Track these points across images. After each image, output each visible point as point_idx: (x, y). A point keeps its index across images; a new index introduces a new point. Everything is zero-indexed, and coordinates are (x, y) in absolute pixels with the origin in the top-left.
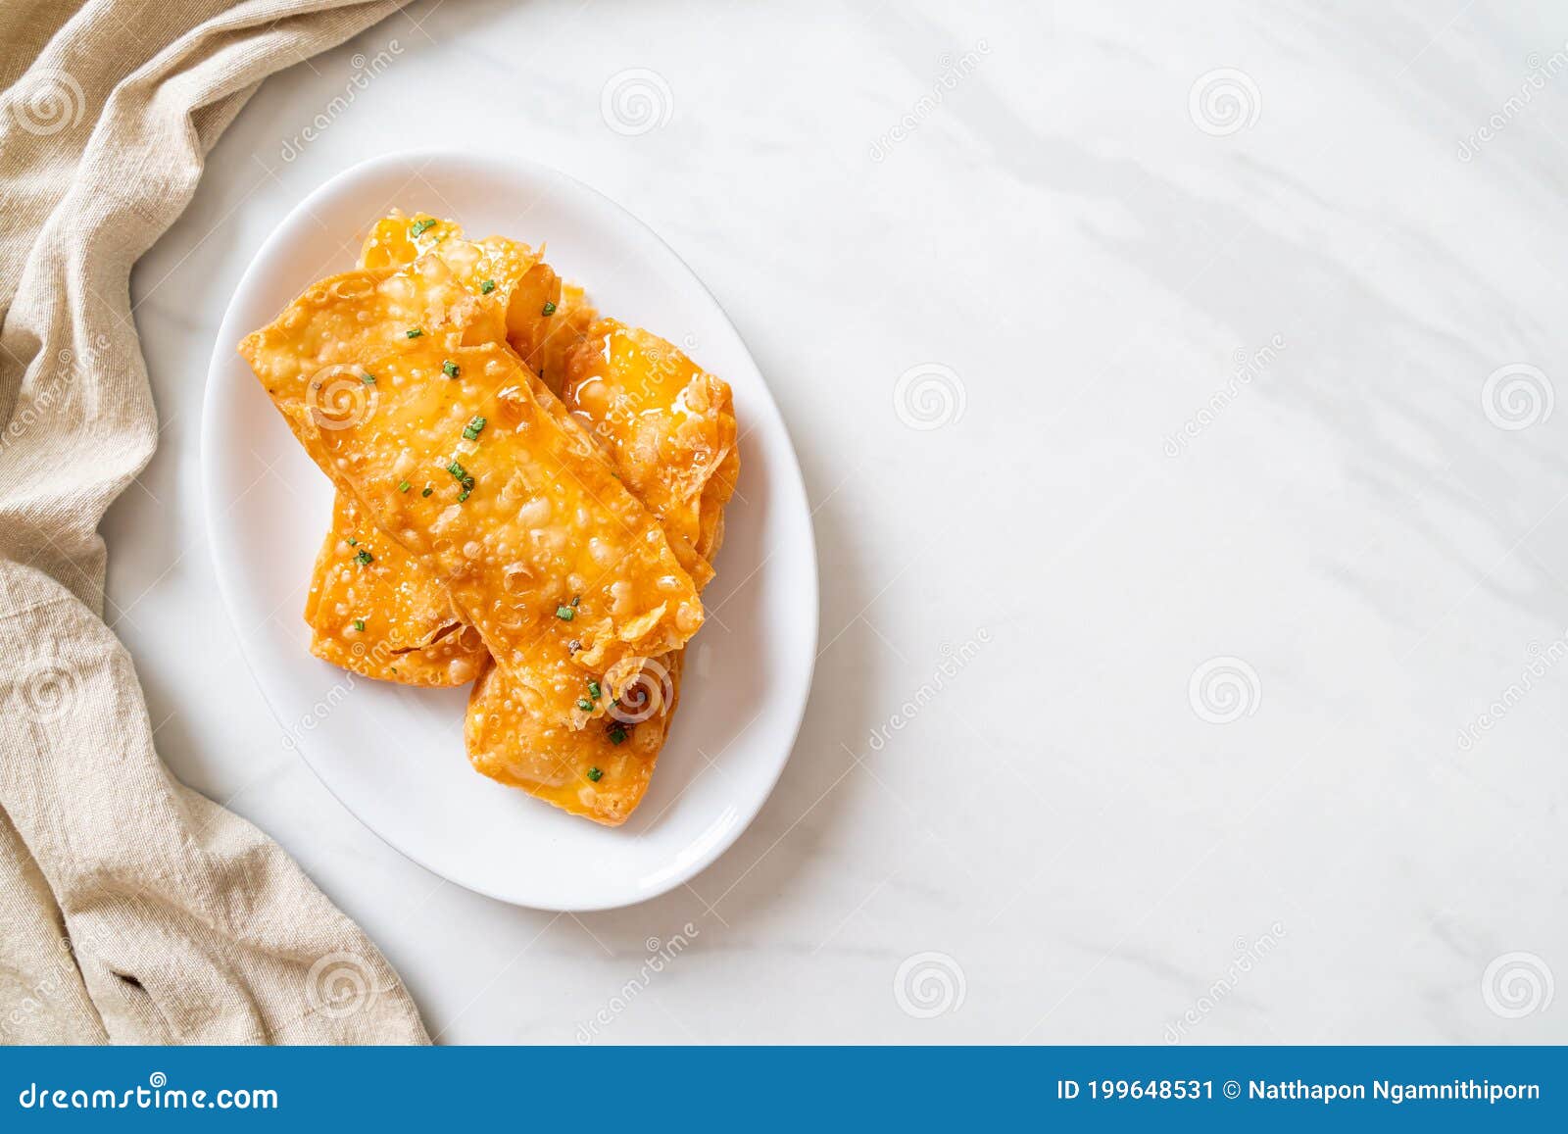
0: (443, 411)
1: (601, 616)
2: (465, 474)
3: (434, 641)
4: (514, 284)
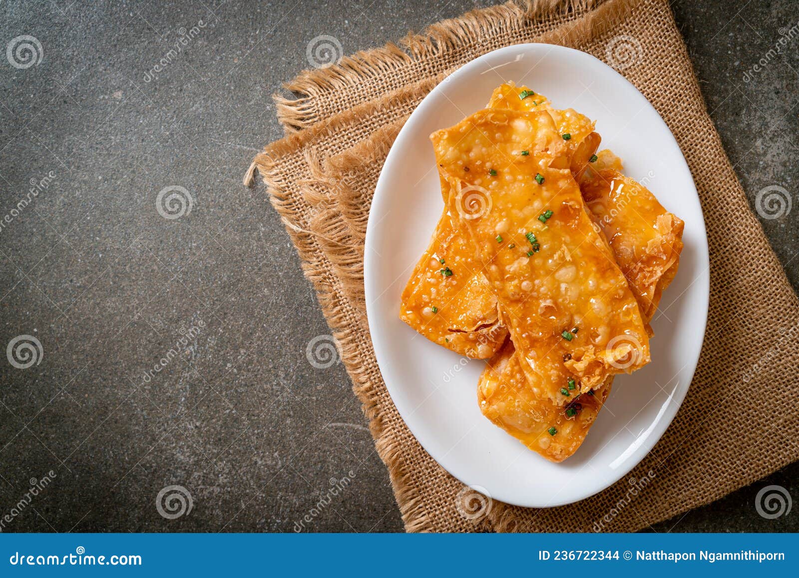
0: (530, 201)
1: (587, 343)
2: (536, 241)
3: (476, 330)
4: (583, 139)
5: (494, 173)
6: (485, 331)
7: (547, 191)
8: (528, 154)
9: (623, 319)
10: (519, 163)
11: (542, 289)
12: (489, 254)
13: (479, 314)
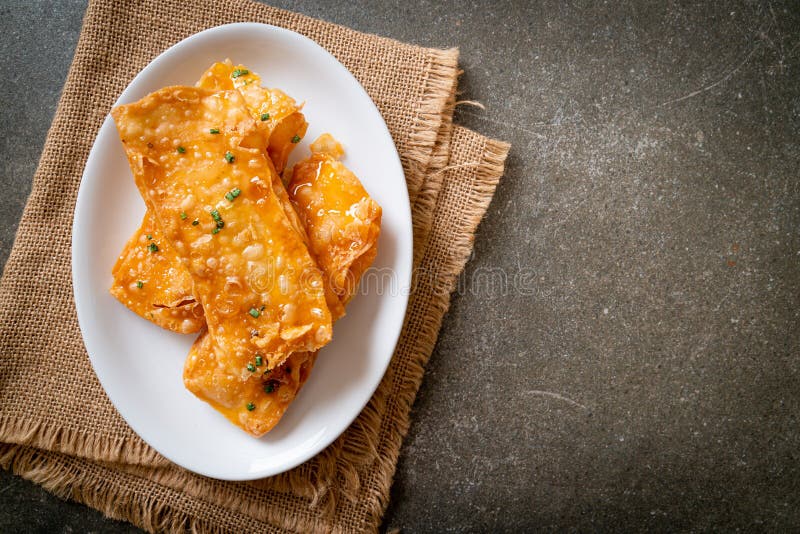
0: (218, 180)
1: (275, 321)
2: (220, 219)
3: (178, 306)
4: (280, 120)
5: (183, 151)
6: (187, 307)
7: (237, 169)
8: (218, 132)
9: (310, 297)
10: (209, 141)
11: (229, 266)
12: (174, 230)
13: (182, 291)
